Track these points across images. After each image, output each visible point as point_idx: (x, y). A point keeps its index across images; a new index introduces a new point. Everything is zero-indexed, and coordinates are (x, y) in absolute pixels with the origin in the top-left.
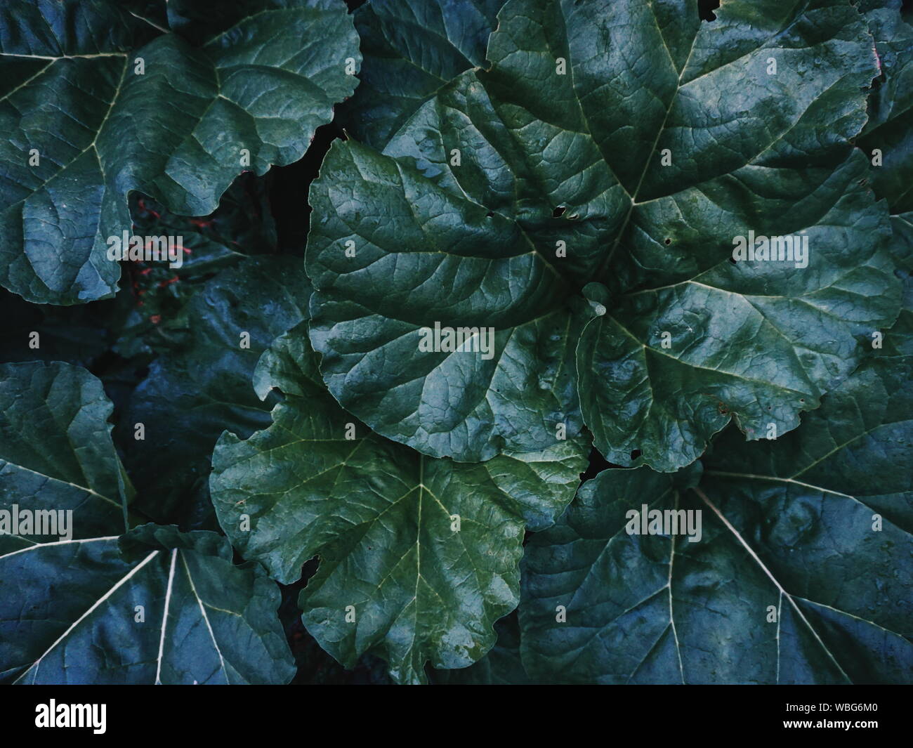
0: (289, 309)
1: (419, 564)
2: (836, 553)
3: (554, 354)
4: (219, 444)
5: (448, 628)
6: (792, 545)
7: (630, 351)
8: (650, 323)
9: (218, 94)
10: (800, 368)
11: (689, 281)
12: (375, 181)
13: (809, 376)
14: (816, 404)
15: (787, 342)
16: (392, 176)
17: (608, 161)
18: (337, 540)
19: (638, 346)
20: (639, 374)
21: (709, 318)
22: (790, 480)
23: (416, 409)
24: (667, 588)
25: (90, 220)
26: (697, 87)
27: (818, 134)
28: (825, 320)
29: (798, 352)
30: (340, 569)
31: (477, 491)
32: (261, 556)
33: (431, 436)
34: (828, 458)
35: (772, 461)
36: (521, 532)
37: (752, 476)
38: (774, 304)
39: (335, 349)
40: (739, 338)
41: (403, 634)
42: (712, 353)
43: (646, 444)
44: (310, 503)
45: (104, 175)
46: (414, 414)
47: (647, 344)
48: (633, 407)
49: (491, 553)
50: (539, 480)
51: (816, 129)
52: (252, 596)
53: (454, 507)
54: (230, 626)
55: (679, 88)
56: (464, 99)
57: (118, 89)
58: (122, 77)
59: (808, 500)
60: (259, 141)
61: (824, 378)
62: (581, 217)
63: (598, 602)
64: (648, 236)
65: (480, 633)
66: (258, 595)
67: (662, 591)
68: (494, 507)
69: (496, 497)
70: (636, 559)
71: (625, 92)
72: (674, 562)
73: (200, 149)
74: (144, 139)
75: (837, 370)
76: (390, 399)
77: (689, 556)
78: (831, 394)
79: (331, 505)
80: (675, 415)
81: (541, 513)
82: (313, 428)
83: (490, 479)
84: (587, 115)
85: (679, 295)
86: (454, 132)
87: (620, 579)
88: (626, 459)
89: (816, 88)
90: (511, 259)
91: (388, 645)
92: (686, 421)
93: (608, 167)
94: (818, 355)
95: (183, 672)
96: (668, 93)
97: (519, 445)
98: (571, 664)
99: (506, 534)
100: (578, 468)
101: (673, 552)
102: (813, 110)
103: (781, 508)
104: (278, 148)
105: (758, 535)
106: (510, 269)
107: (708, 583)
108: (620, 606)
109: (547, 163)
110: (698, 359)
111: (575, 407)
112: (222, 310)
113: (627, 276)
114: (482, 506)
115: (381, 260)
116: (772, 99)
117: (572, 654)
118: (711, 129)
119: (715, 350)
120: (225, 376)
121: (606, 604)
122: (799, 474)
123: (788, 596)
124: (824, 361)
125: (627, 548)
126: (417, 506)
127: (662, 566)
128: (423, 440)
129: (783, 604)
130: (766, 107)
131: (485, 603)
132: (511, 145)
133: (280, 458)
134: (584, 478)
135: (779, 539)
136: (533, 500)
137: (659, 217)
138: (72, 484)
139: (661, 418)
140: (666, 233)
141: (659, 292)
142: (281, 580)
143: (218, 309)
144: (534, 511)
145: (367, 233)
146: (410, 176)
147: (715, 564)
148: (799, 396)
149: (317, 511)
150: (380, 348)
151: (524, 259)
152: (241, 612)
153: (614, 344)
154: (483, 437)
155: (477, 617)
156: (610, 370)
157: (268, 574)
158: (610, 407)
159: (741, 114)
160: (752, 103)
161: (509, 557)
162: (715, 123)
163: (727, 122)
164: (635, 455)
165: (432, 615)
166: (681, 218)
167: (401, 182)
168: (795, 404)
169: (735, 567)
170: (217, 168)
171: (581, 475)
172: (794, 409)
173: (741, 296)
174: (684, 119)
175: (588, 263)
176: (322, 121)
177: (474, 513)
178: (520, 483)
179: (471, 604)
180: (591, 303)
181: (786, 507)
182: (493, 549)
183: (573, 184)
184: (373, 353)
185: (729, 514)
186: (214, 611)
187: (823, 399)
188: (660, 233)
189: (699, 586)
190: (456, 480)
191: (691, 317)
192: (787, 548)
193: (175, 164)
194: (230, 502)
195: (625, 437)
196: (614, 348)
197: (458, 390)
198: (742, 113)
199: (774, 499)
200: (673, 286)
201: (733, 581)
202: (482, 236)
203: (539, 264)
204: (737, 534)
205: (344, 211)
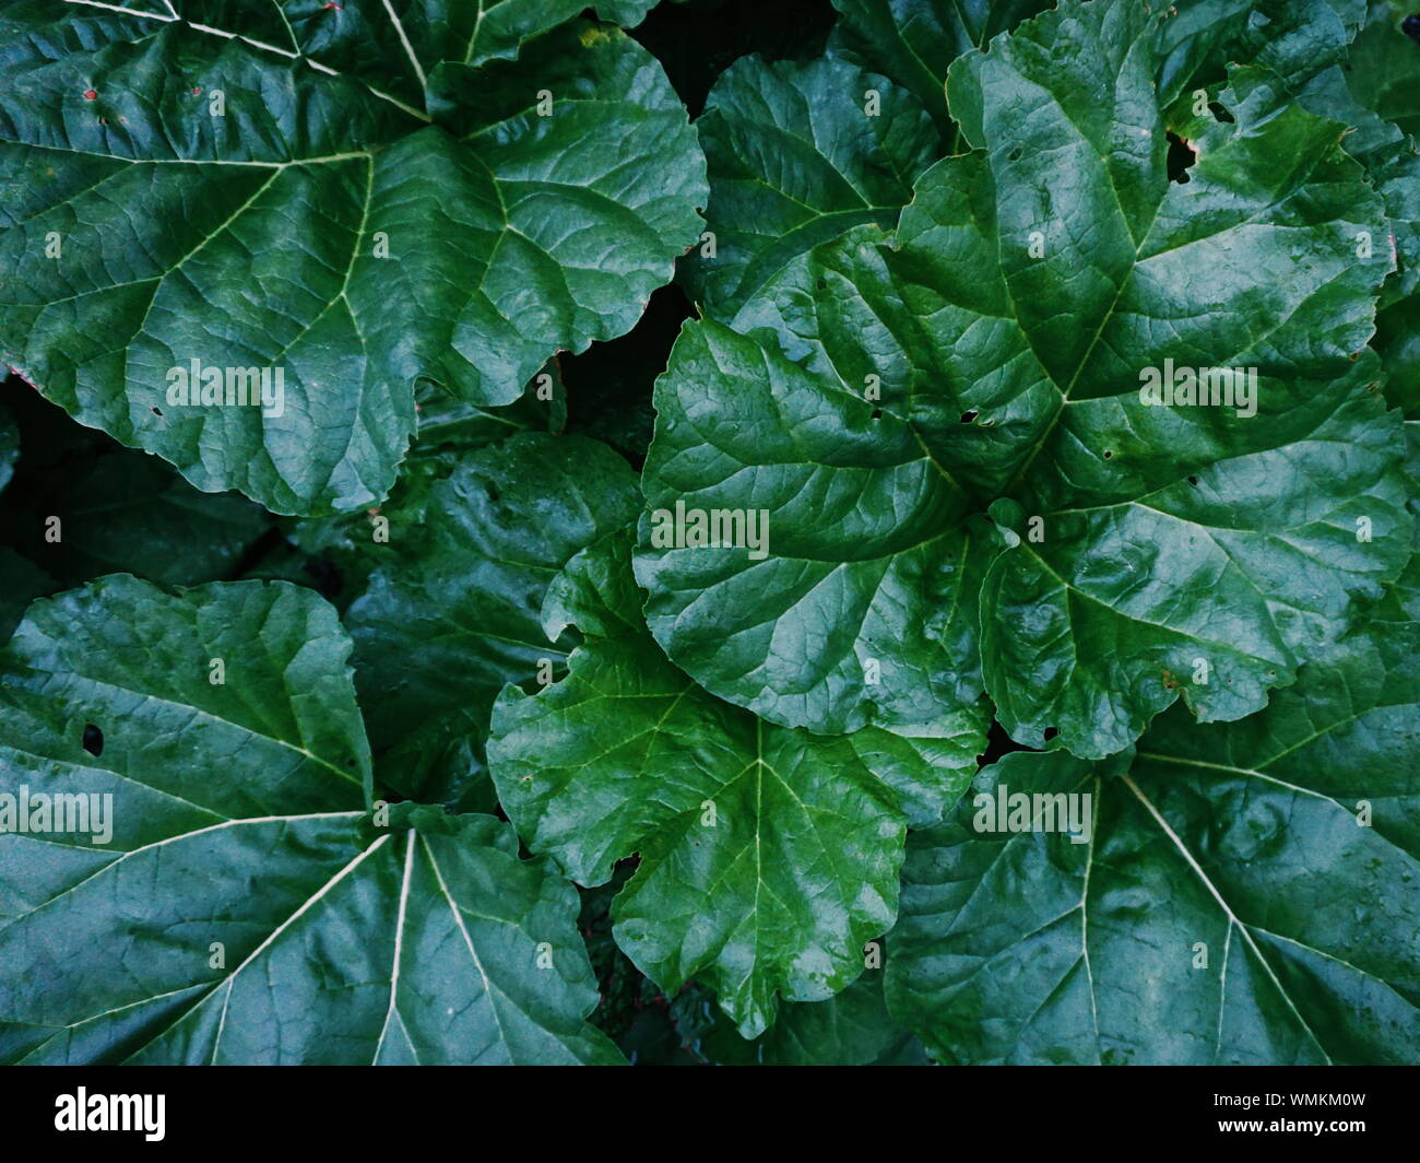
0: (574, 508)
1: (759, 866)
2: (1306, 871)
3: (944, 591)
4: (500, 700)
5: (801, 949)
6: (1249, 857)
7: (1046, 592)
8: (1075, 555)
9: (504, 224)
10: (1272, 629)
11: (1132, 503)
12: (736, 374)
13: (1284, 639)
14: (1291, 679)
15: (1258, 593)
16: (756, 366)
17: (1036, 351)
18: (660, 832)
19: (1058, 584)
20: (1058, 624)
21: (1155, 554)
22: (1251, 772)
23: (762, 663)
24: (1080, 909)
25: (348, 403)
26: (1160, 265)
27: (1312, 343)
28: (1311, 567)
29: (1272, 606)
30: (662, 870)
31: (842, 774)
32: (553, 850)
33: (781, 698)
34: (1303, 747)
35: (1229, 746)
36: (902, 830)
37: (1201, 764)
38: (1244, 542)
39: (666, 584)
40: (1195, 584)
41: (740, 957)
42: (1159, 602)
43: (1065, 720)
44: (616, 781)
45: (363, 341)
46: (760, 668)
47: (1071, 583)
48: (1049, 669)
49: (860, 856)
50: (922, 763)
51: (1310, 335)
52: (536, 901)
53: (808, 793)
54: (503, 939)
55: (1136, 263)
56: (851, 264)
57: (366, 210)
58: (369, 191)
59: (1274, 799)
60: (573, 303)
61: (1305, 644)
62: (997, 422)
63: (989, 923)
64: (1081, 445)
65: (843, 958)
66: (546, 899)
67: (1073, 913)
68: (866, 796)
69: (865, 783)
70: (1041, 869)
71: (1066, 273)
72: (1091, 874)
73: (493, 312)
74: (423, 297)
75: (1321, 633)
76: (729, 649)
77: (1111, 867)
78: (1311, 664)
79: (646, 785)
80: (1105, 683)
81: (925, 807)
82: (619, 681)
83: (857, 759)
84: (1014, 296)
85: (1117, 519)
86: (833, 302)
87: (1018, 895)
88: (1038, 740)
89: (1314, 279)
90: (896, 468)
91: (721, 971)
92: (1119, 694)
93: (1036, 358)
94: (1298, 612)
95: (433, 997)
96: (1120, 271)
97: (896, 714)
98: (949, 1003)
99: (880, 832)
100: (975, 748)
101: (1090, 861)
102: (1308, 307)
103: (1237, 808)
104: (599, 315)
105: (1205, 842)
106: (896, 480)
107: (1135, 904)
108: (1018, 929)
109: (959, 358)
110: (1139, 608)
111: (972, 666)
112: (478, 505)
113: (1048, 492)
114: (848, 794)
115: (737, 475)
116: (1255, 289)
117: (951, 989)
118: (1176, 322)
119: (1161, 599)
120: (479, 596)
121: (999, 926)
122: (1264, 764)
123: (1241, 925)
124: (1305, 620)
125: (1030, 854)
126: (755, 789)
127: (1075, 878)
128: (769, 703)
129: (1233, 934)
130: (1247, 299)
131: (851, 920)
132: (911, 327)
133: (577, 720)
134: (982, 761)
135: (1232, 849)
136: (914, 788)
137: (1098, 423)
138: (282, 742)
139: (1086, 687)
140: (1106, 444)
141: (1091, 514)
142: (581, 882)
143: (471, 502)
144: (916, 803)
145: (724, 442)
146: (779, 366)
147: (1145, 880)
148: (1270, 667)
149: (626, 792)
150: (723, 583)
151: (914, 469)
152: (519, 920)
153: (1026, 580)
154: (849, 700)
155: (841, 937)
156: (1019, 616)
157: (563, 873)
158: (1018, 667)
159: (1213, 307)
160: (1229, 293)
161: (886, 862)
162: (1180, 314)
163: (1196, 315)
164: (1050, 733)
165: (778, 932)
166: (1128, 427)
167: (767, 375)
168: (1263, 678)
169: (1171, 883)
170: (519, 341)
171: (979, 758)
172: (1261, 683)
173: (1200, 527)
174: (1141, 305)
175: (1000, 477)
176: (659, 281)
177: (836, 802)
178: (897, 766)
179: (833, 921)
180: (1000, 528)
181: (1245, 807)
182: (864, 851)
183: (990, 382)
184: (713, 589)
185: (1167, 813)
186: (476, 919)
187: (1300, 671)
188: (1099, 444)
189: (1123, 908)
190: (812, 756)
191: (1133, 551)
192: (1242, 862)
193: (464, 334)
194: (514, 778)
195: (1038, 709)
196: (1025, 587)
197: (818, 640)
198: (1215, 305)
199: (1229, 795)
200: (1110, 507)
201: (1169, 903)
202: (866, 444)
203: (933, 473)
204: (1177, 840)
205: (695, 415)
